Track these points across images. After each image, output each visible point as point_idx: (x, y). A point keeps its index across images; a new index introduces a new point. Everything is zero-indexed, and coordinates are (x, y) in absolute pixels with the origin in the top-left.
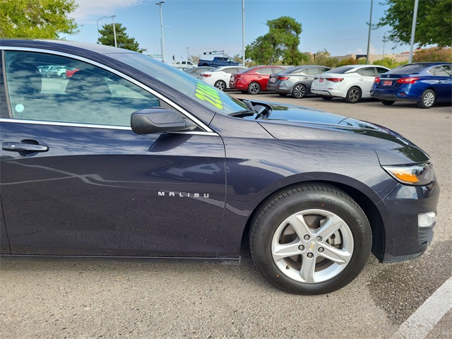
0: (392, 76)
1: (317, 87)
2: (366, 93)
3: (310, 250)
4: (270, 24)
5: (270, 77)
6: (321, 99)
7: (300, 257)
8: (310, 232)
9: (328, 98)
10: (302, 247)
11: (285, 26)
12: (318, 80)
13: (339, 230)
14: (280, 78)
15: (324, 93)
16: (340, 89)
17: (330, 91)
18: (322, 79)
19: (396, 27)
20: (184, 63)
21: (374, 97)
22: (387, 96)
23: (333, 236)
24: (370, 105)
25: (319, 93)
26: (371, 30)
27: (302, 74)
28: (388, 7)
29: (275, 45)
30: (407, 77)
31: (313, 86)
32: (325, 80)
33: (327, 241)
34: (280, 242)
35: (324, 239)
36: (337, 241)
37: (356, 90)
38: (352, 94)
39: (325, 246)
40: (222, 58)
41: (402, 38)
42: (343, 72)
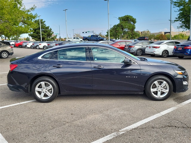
0: (181, 46)
1: (148, 50)
2: (171, 53)
3: (159, 90)
4: (120, 19)
5: (125, 46)
6: (150, 56)
7: (157, 92)
8: (159, 86)
9: (153, 56)
10: (157, 89)
11: (128, 20)
12: (148, 47)
13: (165, 85)
14: (130, 47)
15: (151, 53)
16: (158, 52)
17: (154, 52)
18: (150, 47)
19: (183, 22)
20: (74, 38)
21: (174, 55)
22: (180, 54)
23: (164, 87)
24: (173, 59)
25: (149, 53)
26: (171, 23)
27: (140, 44)
28: (179, 13)
29: (123, 29)
30: (188, 46)
31: (146, 50)
32: (152, 48)
33: (163, 88)
34: (152, 88)
35: (162, 87)
36: (165, 88)
37: (166, 52)
38: (164, 54)
39: (162, 89)
40: (95, 36)
41: (186, 27)
42: (159, 44)
